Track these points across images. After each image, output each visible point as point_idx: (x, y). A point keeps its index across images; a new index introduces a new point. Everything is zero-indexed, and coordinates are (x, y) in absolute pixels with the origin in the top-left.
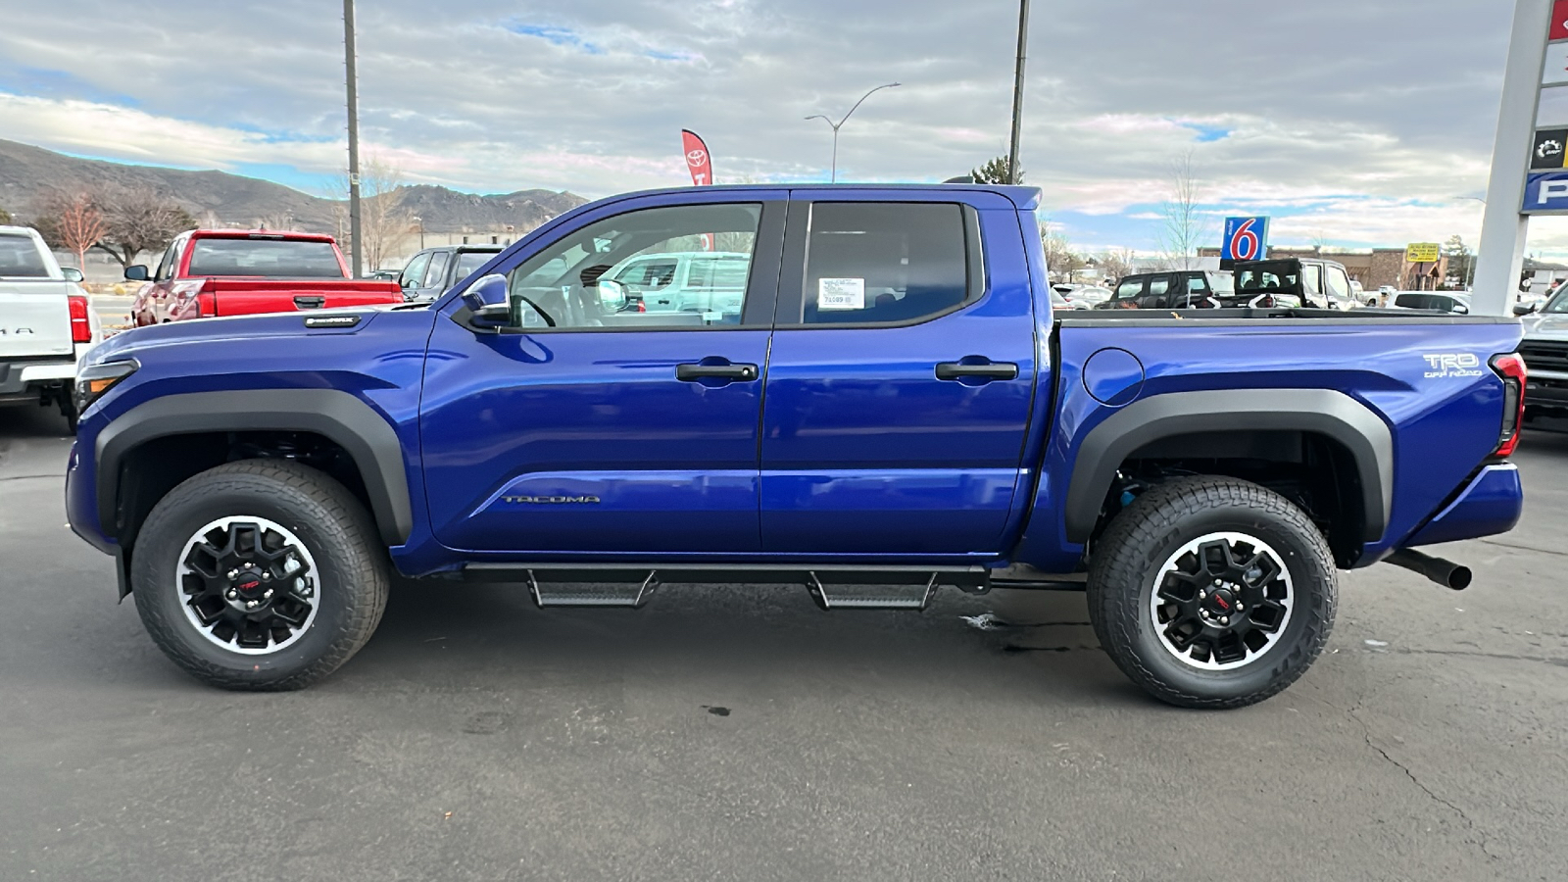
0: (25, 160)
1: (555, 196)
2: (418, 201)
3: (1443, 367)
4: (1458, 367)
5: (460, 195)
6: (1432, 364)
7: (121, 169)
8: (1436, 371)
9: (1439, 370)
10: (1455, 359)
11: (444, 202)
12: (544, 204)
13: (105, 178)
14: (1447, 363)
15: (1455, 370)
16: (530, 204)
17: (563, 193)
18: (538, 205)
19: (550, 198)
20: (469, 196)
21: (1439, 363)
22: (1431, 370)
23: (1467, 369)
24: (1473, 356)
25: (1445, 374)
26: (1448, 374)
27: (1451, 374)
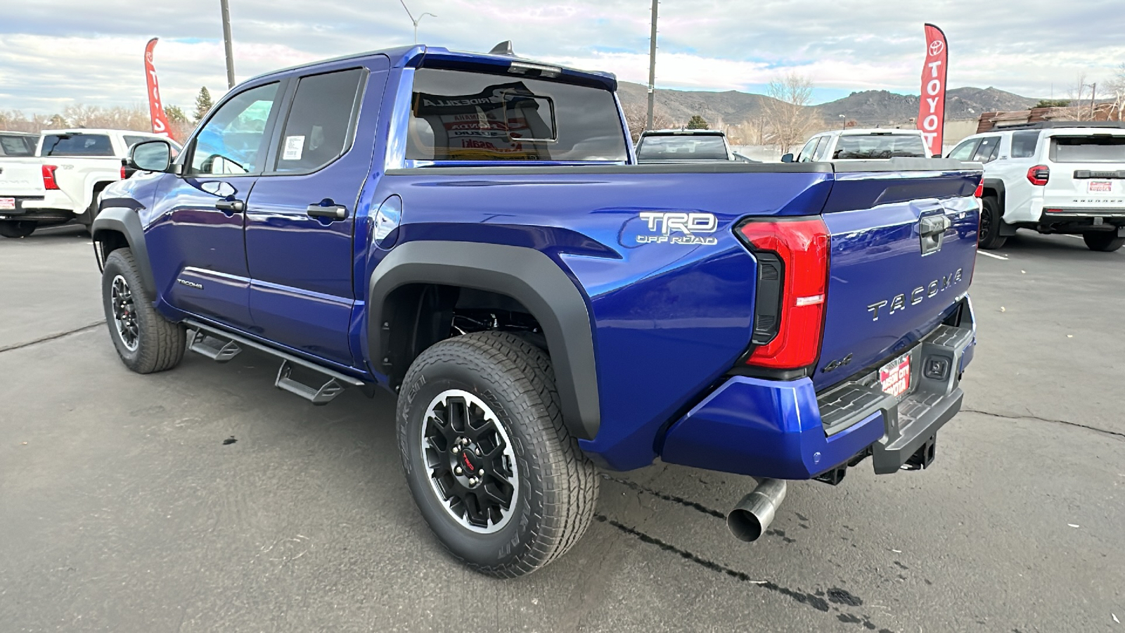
0: (633, 92)
1: (980, 92)
2: (866, 103)
3: (664, 230)
4: (686, 231)
5: (899, 96)
6: (650, 225)
7: (681, 93)
8: (653, 234)
9: (659, 232)
10: (684, 220)
11: (886, 102)
12: (970, 100)
13: (672, 100)
14: (671, 225)
15: (681, 234)
16: (957, 100)
17: (988, 89)
18: (963, 100)
19: (976, 94)
20: (906, 97)
21: (659, 225)
22: (647, 232)
23: (696, 235)
24: (711, 217)
25: (666, 240)
26: (670, 239)
27: (674, 240)
